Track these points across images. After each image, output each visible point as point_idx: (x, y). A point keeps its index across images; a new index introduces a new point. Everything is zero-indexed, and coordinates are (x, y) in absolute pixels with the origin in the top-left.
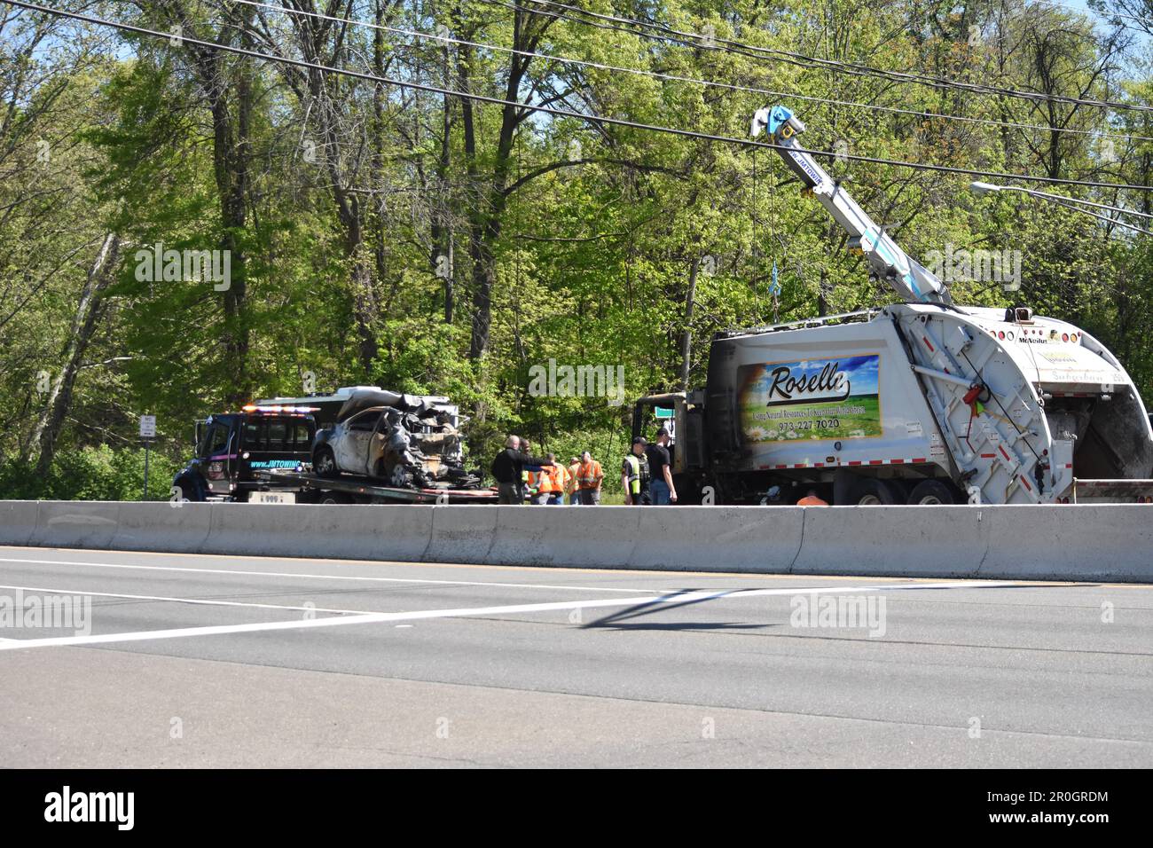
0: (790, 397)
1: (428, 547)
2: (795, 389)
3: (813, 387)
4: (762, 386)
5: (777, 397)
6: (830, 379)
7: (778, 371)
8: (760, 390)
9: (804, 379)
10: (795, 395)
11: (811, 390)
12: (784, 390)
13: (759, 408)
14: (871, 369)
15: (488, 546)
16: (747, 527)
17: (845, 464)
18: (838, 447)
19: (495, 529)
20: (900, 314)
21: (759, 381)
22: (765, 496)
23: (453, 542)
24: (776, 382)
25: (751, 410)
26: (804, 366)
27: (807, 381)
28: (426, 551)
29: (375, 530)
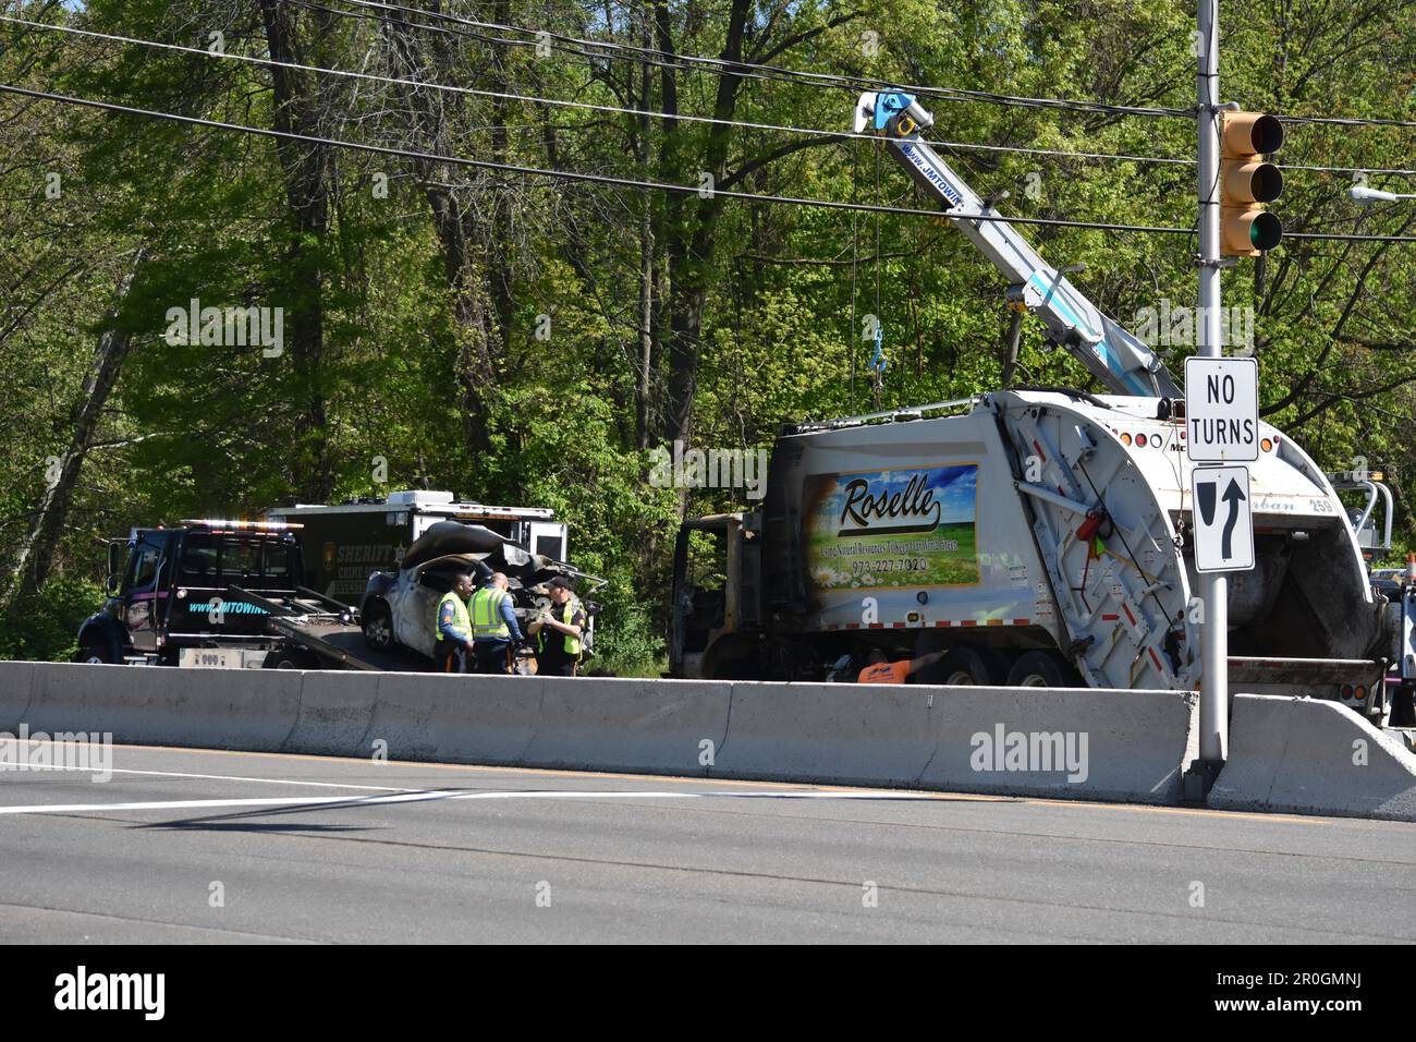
0: (867, 524)
1: (292, 731)
2: (873, 512)
3: (895, 510)
4: (833, 506)
5: (851, 524)
6: (916, 498)
7: (853, 485)
8: (830, 513)
9: (885, 497)
10: (873, 522)
11: (893, 515)
12: (859, 514)
13: (828, 539)
14: (967, 485)
15: (363, 730)
16: (666, 709)
17: (931, 624)
18: (923, 599)
19: (374, 706)
20: (1005, 405)
21: (830, 499)
22: (831, 669)
23: (323, 724)
24: (851, 501)
25: (819, 541)
26: (885, 478)
27: (888, 501)
28: (288, 737)
29: (231, 705)
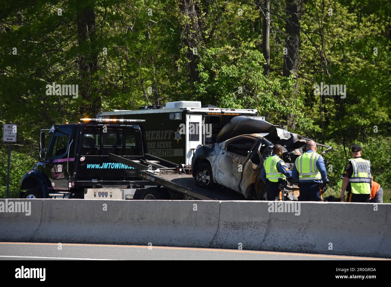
1: (216, 235)
15: (263, 235)
19: (269, 221)
23: (236, 231)
28: (214, 239)
29: (174, 221)
